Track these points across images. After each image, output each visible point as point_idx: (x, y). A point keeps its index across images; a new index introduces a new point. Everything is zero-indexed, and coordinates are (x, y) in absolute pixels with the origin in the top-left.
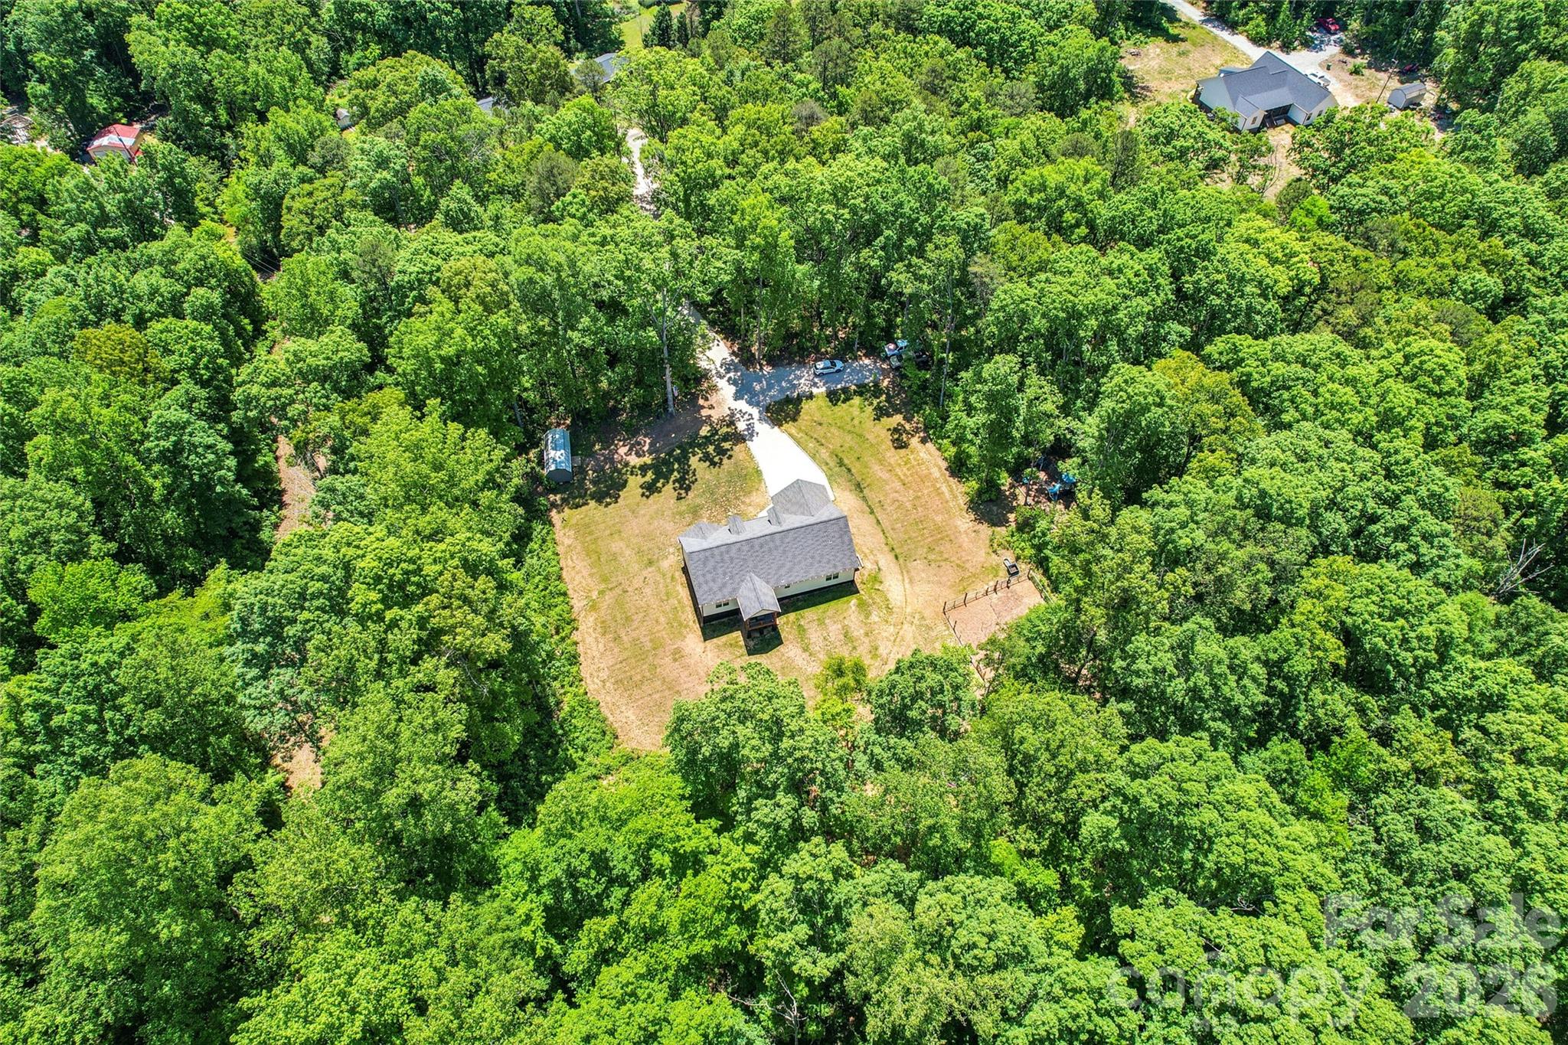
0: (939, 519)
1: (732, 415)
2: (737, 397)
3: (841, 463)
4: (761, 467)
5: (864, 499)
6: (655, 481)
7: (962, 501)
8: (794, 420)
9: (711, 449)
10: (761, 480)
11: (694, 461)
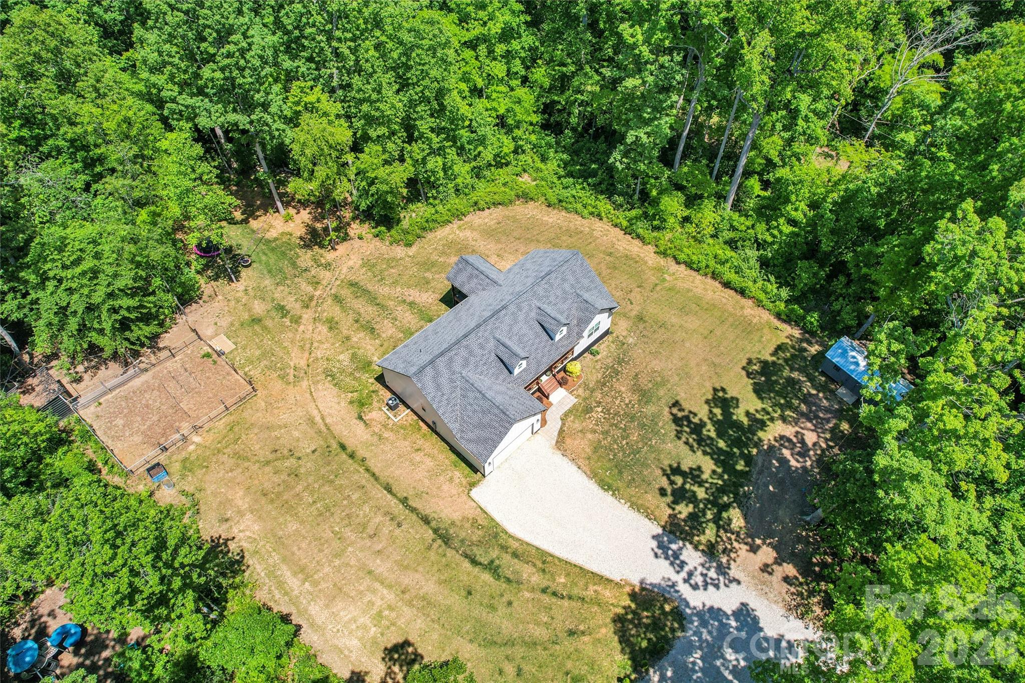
0: (293, 526)
1: (722, 570)
2: (744, 613)
3: (492, 568)
4: (608, 497)
5: (426, 520)
6: (727, 414)
7: (256, 568)
8: (619, 620)
9: (701, 493)
10: (593, 475)
11: (708, 465)
